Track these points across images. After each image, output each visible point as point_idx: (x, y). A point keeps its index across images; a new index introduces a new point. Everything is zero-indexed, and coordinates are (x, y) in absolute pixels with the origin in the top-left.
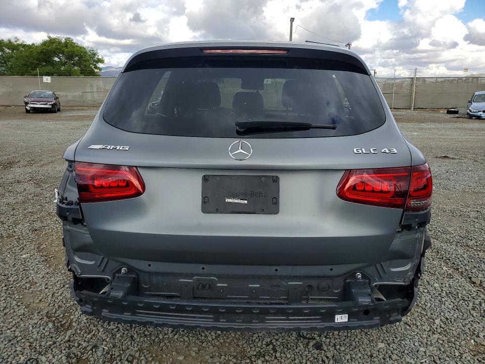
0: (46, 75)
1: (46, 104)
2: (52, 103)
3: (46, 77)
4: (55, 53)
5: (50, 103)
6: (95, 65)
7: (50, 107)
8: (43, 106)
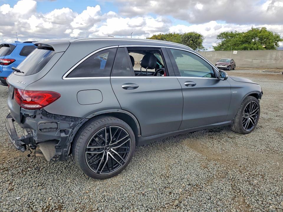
0: (235, 50)
1: (225, 66)
2: (228, 65)
3: (235, 51)
4: (253, 37)
5: (227, 65)
6: (276, 43)
7: (227, 67)
8: (223, 67)
